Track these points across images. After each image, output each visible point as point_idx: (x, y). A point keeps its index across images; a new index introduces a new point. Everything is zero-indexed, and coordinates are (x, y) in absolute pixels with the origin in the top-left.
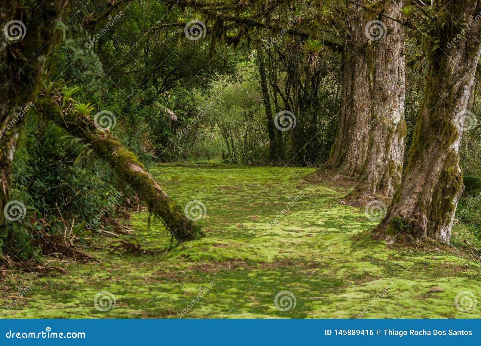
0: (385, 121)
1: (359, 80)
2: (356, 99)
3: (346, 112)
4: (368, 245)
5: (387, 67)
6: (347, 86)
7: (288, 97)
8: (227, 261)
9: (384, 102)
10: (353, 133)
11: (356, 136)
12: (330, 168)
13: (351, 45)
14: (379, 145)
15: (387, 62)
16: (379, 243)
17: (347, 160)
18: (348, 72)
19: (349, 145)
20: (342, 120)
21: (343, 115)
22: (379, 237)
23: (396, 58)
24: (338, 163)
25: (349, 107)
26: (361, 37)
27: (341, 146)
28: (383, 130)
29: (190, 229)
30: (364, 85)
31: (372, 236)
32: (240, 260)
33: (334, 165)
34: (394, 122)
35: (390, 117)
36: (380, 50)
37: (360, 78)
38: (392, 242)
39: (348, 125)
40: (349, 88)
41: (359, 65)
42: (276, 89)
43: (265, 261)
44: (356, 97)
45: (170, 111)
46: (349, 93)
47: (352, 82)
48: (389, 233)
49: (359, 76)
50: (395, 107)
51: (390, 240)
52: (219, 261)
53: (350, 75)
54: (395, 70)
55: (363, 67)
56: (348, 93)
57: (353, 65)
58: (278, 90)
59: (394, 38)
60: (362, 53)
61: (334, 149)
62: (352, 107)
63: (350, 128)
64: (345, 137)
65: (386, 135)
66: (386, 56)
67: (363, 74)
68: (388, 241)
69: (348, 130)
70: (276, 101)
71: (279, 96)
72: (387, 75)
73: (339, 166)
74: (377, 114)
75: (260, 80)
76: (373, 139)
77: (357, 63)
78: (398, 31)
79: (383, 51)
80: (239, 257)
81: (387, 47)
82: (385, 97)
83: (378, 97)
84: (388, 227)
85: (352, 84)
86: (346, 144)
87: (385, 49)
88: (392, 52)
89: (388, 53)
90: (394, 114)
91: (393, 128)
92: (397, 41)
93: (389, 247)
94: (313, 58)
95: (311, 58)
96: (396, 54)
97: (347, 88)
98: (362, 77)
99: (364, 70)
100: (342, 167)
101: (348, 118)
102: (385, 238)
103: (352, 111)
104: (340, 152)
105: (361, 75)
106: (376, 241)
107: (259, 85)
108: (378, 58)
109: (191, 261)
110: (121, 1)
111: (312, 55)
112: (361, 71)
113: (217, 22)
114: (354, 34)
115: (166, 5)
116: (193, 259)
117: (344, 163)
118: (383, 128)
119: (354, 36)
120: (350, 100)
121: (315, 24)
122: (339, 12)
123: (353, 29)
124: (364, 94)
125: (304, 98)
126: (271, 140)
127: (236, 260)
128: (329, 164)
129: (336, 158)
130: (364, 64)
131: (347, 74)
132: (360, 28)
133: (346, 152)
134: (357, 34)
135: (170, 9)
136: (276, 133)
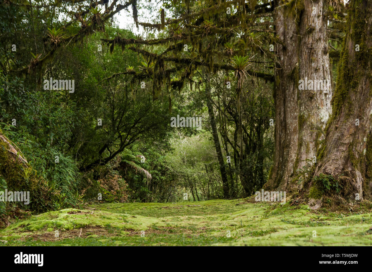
0: (313, 120)
1: (291, 105)
2: (289, 123)
3: (280, 136)
4: (284, 212)
5: (312, 66)
6: (280, 111)
7: (236, 145)
8: (80, 228)
9: (311, 101)
10: (288, 155)
11: (291, 157)
12: (269, 189)
13: (281, 73)
14: (308, 144)
15: (311, 61)
16: (299, 208)
17: (284, 180)
18: (280, 98)
19: (285, 166)
20: (278, 144)
21: (278, 139)
22: (299, 202)
23: (320, 56)
24: (276, 184)
25: (283, 131)
26: (290, 65)
27: (278, 167)
28: (311, 129)
29: (49, 199)
30: (296, 109)
31: (291, 202)
32: (99, 227)
33: (273, 186)
34: (322, 121)
35: (318, 115)
36: (303, 50)
37: (292, 103)
38: (317, 207)
39: (283, 148)
40: (282, 113)
41: (289, 91)
42: (227, 140)
43: (135, 228)
44: (289, 121)
45: (145, 171)
46: (282, 118)
47: (284, 107)
48: (312, 196)
49: (291, 101)
50: (323, 105)
51: (314, 205)
52: (68, 229)
53: (282, 101)
54: (319, 69)
55: (293, 93)
56: (281, 118)
57: (284, 91)
58: (228, 140)
59: (317, 37)
60: (292, 79)
61: (271, 171)
62: (286, 131)
63: (285, 150)
64: (281, 159)
65: (315, 134)
66: (309, 55)
67: (294, 99)
68: (311, 205)
69: (283, 153)
70: (226, 150)
71: (229, 145)
72: (311, 73)
73: (277, 187)
74: (304, 113)
75: (212, 131)
76: (302, 139)
77: (287, 89)
78: (320, 30)
79: (305, 51)
80: (99, 224)
81: (309, 46)
82: (311, 95)
83: (304, 97)
84: (311, 189)
85: (284, 110)
86: (282, 166)
87: (307, 48)
88: (315, 51)
89: (312, 51)
90: (322, 113)
91: (322, 126)
92: (320, 39)
93: (313, 212)
94: (240, 73)
95: (238, 73)
96: (320, 53)
97: (280, 114)
98: (293, 101)
99: (294, 95)
100: (279, 187)
101: (282, 141)
102: (307, 202)
103: (286, 134)
104: (277, 174)
105: (292, 99)
106: (295, 207)
107: (210, 135)
108: (302, 57)
109: (29, 231)
110: (64, 40)
111: (240, 70)
112: (292, 96)
113: (157, 62)
114: (283, 63)
115: (108, 45)
116: (32, 229)
117: (281, 183)
118: (312, 127)
119: (284, 65)
120: (283, 124)
121: (242, 43)
122: (265, 38)
123: (282, 59)
124: (296, 117)
125: (250, 144)
126: (224, 181)
127: (93, 227)
128: (268, 186)
129: (274, 179)
130: (294, 89)
131: (280, 101)
132: (288, 57)
133: (283, 173)
134: (285, 62)
135: (112, 49)
136: (228, 176)
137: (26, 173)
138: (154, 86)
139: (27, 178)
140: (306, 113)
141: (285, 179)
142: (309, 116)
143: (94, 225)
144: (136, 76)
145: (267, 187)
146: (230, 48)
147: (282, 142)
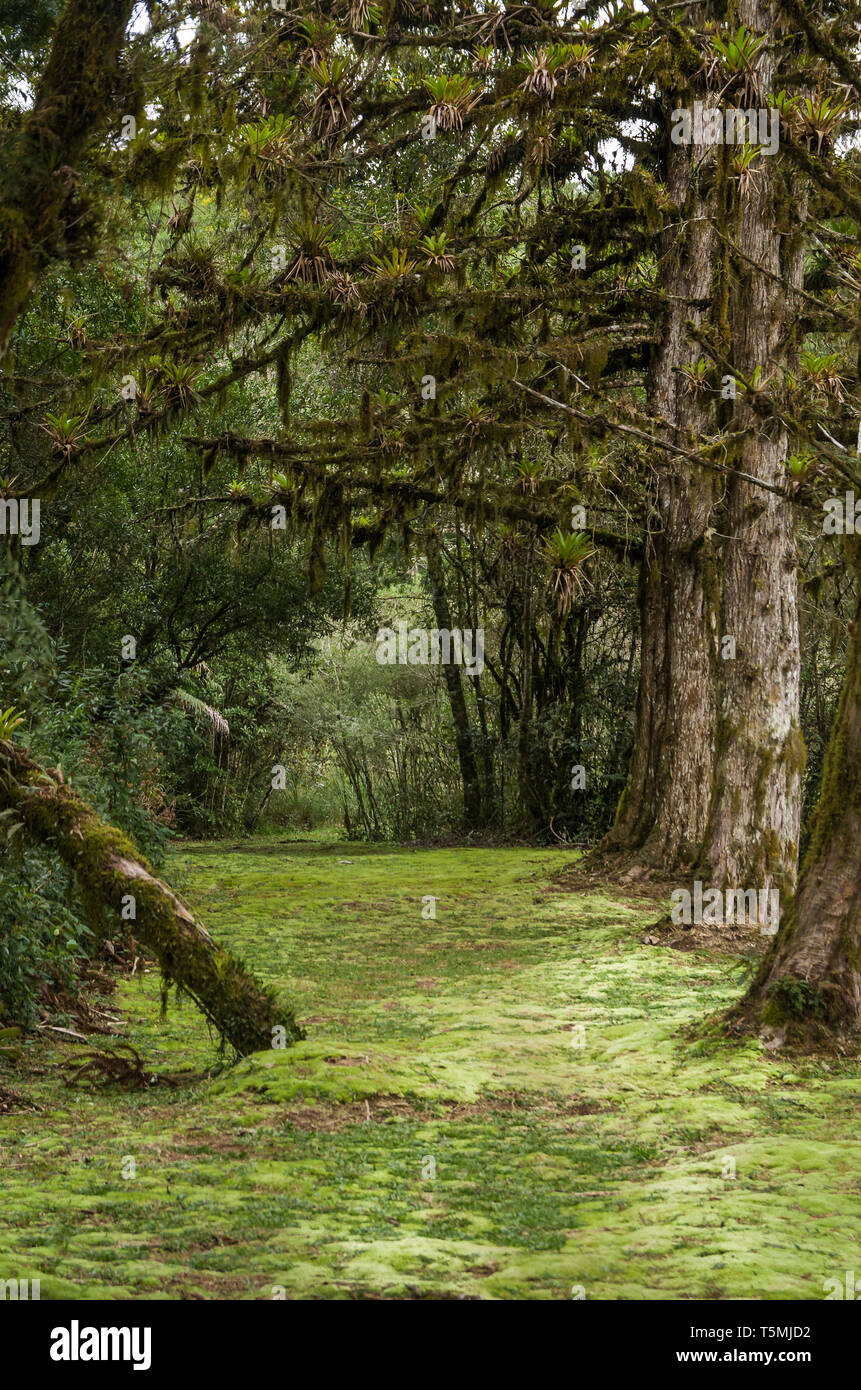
0: (751, 734)
1: (685, 629)
2: (679, 677)
3: (652, 708)
4: (716, 1050)
5: (753, 599)
6: (655, 644)
7: (507, 672)
8: (363, 1101)
9: (748, 686)
10: (672, 762)
11: (680, 768)
12: (618, 849)
13: (661, 543)
14: (738, 792)
15: (753, 587)
16: (743, 1045)
17: (658, 830)
18: (657, 609)
19: (662, 792)
20: (645, 730)
21: (646, 717)
22: (742, 1030)
23: (774, 575)
24: (635, 838)
25: (662, 697)
26: (687, 523)
27: (644, 793)
28: (747, 755)
29: (266, 1019)
30: (697, 643)
31: (725, 1029)
32: (394, 1096)
33: (626, 841)
34: (774, 736)
35: (765, 721)
36: (734, 557)
37: (687, 625)
38: (777, 1042)
39: (660, 743)
40: (660, 650)
41: (683, 593)
43: (457, 1099)
44: (678, 672)
45: (210, 711)
46: (659, 663)
47: (666, 634)
48: (768, 1021)
49: (684, 619)
50: (777, 698)
51: (772, 1039)
52: (343, 1102)
53: (661, 618)
54: (773, 607)
55: (693, 598)
56: (657, 663)
57: (668, 592)
59: (770, 527)
60: (690, 562)
61: (624, 802)
62: (668, 698)
63: (663, 750)
64: (651, 771)
65: (754, 769)
66: (750, 572)
67: (692, 614)
68: (766, 1040)
69: (659, 755)
70: (476, 684)
72: (753, 617)
73: (639, 845)
74: (730, 715)
76: (723, 778)
77: (677, 587)
78: (779, 509)
79: (740, 561)
80: (395, 1090)
81: (751, 548)
82: (749, 672)
83: (732, 674)
84: (765, 1005)
85: (666, 641)
86: (654, 789)
87: (746, 553)
88: (765, 563)
89: (755, 563)
90: (774, 716)
91: (773, 750)
92: (777, 532)
93: (770, 1056)
94: (567, 578)
95: (562, 578)
96: (776, 566)
97: (654, 651)
98: (691, 621)
99: (696, 604)
100: (645, 848)
101: (658, 723)
102: (758, 1031)
103: (669, 707)
104: (641, 809)
105: (689, 615)
106: (735, 1042)
108: (731, 575)
109: (272, 1102)
110: (88, 445)
111: (566, 571)
112: (688, 606)
113: (326, 492)
114: (669, 515)
115: (200, 453)
116: (277, 1098)
117: (650, 837)
118: (748, 750)
119: (670, 521)
120: (662, 680)
121: (572, 495)
122: (629, 462)
123: (666, 504)
124: (697, 663)
125: (547, 674)
126: (467, 779)
127: (385, 1097)
128: (614, 840)
129: (631, 825)
130: (694, 589)
131: (654, 616)
132: (682, 500)
133: (656, 810)
134: (675, 516)
135: (210, 462)
136: (479, 762)
137: (219, 965)
138: (312, 558)
139: (221, 974)
140: (736, 715)
141: (662, 826)
142: (743, 722)
143: (386, 1094)
144: (252, 511)
145: (612, 845)
146: (529, 475)
147: (656, 727)
